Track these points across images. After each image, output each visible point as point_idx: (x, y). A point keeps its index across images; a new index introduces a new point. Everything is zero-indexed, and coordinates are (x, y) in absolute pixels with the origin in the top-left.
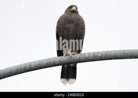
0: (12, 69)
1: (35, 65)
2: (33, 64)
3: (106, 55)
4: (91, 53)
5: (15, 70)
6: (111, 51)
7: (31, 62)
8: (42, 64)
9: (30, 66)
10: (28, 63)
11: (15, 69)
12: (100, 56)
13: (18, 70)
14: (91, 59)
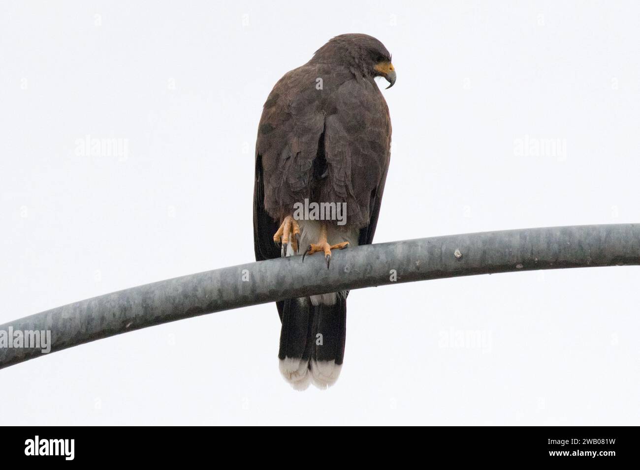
0: (65, 315)
1: (168, 299)
2: (157, 293)
3: (484, 252)
4: (420, 244)
5: (77, 321)
6: (510, 234)
7: (150, 286)
8: (200, 293)
9: (144, 301)
10: (138, 290)
11: (78, 315)
12: (457, 253)
13: (89, 320)
14: (418, 268)
